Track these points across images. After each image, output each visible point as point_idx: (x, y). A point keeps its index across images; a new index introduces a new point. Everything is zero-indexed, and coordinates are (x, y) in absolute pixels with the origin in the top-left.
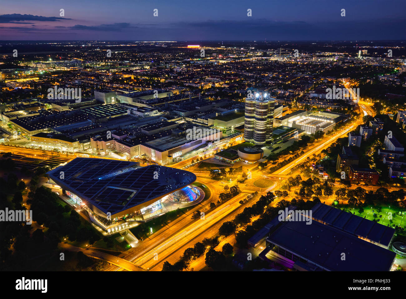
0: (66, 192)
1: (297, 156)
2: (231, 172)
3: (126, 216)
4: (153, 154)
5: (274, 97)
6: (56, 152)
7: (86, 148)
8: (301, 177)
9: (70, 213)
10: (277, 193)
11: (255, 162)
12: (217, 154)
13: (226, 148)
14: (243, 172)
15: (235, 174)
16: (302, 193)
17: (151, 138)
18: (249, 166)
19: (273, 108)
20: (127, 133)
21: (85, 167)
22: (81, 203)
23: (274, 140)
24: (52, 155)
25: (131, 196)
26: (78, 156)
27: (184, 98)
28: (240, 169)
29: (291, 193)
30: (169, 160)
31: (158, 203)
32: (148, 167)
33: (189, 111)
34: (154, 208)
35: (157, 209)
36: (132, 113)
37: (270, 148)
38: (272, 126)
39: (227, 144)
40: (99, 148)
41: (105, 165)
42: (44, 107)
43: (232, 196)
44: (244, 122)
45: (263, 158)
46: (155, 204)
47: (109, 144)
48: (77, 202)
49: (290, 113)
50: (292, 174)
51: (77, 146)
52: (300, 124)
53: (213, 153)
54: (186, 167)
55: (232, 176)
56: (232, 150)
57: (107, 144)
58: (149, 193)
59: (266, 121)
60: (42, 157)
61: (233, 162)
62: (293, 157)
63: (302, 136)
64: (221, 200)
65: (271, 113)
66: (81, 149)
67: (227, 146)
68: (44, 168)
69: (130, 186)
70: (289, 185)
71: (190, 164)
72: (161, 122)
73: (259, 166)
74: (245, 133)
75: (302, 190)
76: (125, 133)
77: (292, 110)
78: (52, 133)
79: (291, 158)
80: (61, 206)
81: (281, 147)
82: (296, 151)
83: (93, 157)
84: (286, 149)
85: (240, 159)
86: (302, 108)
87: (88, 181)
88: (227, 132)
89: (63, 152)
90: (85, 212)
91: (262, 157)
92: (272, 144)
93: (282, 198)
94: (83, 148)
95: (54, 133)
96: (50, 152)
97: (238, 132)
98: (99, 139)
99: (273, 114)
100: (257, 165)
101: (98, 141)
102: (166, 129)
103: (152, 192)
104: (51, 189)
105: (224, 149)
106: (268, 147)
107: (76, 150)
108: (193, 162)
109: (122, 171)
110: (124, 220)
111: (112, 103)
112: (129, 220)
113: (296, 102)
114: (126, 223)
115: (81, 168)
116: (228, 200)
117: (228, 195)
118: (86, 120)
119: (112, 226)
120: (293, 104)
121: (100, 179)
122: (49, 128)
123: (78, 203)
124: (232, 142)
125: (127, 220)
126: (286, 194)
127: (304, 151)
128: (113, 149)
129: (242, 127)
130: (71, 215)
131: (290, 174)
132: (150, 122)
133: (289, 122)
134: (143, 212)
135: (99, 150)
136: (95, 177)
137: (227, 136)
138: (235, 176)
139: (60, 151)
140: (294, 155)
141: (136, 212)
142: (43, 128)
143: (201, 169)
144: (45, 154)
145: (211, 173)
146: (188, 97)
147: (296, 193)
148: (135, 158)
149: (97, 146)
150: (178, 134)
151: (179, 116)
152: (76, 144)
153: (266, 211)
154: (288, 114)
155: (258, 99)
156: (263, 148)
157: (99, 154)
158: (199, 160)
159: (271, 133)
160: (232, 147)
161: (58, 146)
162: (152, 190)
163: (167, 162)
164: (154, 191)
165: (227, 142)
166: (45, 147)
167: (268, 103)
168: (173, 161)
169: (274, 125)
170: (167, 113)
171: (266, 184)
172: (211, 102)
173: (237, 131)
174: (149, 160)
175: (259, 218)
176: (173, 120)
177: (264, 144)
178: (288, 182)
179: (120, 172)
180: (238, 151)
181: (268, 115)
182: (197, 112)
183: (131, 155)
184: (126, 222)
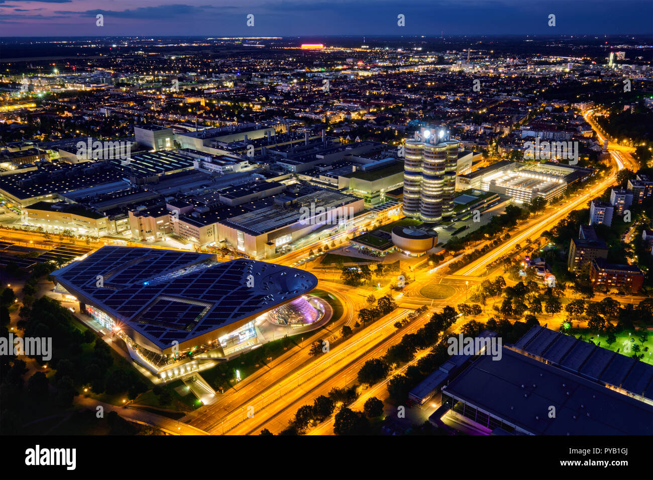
0: (87, 306)
1: (497, 243)
2: (379, 270)
3: (194, 349)
4: (240, 240)
5: (456, 137)
6: (67, 236)
7: (120, 230)
8: (504, 281)
9: (94, 343)
10: (461, 308)
11: (423, 254)
12: (355, 239)
13: (370, 228)
14: (401, 271)
15: (386, 275)
16: (506, 309)
17: (237, 211)
18: (411, 260)
19: (454, 157)
20: (194, 202)
21: (118, 264)
22: (113, 326)
23: (457, 215)
24: (60, 241)
25: (201, 314)
26: (106, 243)
27: (296, 139)
28: (396, 266)
29: (486, 308)
30: (269, 250)
31: (250, 327)
32: (231, 262)
33: (305, 162)
34: (242, 335)
35: (248, 338)
36: (201, 166)
37: (450, 229)
38: (454, 189)
39: (373, 222)
40: (143, 229)
41: (156, 259)
42: (46, 156)
43: (382, 314)
44: (403, 183)
45: (437, 246)
46: (244, 329)
47: (162, 221)
48: (105, 325)
49: (485, 166)
50: (489, 274)
51: (105, 225)
52: (504, 186)
53: (348, 238)
54: (300, 262)
55: (382, 278)
56: (382, 233)
57: (158, 222)
58: (233, 309)
59: (442, 181)
60: (43, 246)
61: (382, 254)
62: (491, 245)
63: (506, 208)
64: (361, 321)
65: (451, 166)
66: (113, 232)
67: (372, 225)
68: (48, 265)
69: (200, 297)
70: (482, 294)
71: (306, 256)
72: (254, 183)
73: (429, 260)
74: (404, 202)
75: (507, 303)
76: (189, 201)
77: (489, 161)
78: (60, 202)
79: (486, 246)
80: (78, 331)
81: (469, 226)
82: (496, 233)
83: (134, 245)
84: (479, 230)
85: (395, 249)
86: (507, 157)
87: (126, 288)
88: (372, 200)
89: (80, 236)
90: (120, 343)
91: (435, 245)
92: (452, 221)
93: (470, 318)
94: (116, 229)
95: (64, 202)
96: (58, 237)
97: (393, 199)
98: (143, 213)
99: (455, 167)
100: (426, 259)
101: (142, 217)
102: (263, 195)
103: (238, 307)
104: (61, 301)
105: (367, 230)
106: (447, 227)
107: (103, 233)
108: (312, 253)
109: (185, 270)
110: (188, 357)
111: (166, 149)
112: (199, 356)
113: (496, 146)
114: (193, 362)
115: (112, 265)
116: (374, 321)
117: (374, 313)
118: (121, 178)
119: (168, 367)
120: (490, 149)
121: (145, 283)
122: (55, 194)
123: (107, 327)
124: (381, 217)
125: (195, 357)
126: (478, 311)
127: (511, 233)
128: (169, 231)
129: (400, 191)
130: (96, 347)
131: (484, 274)
132: (235, 182)
133: (484, 183)
134: (222, 343)
135: (144, 232)
136: (138, 280)
137: (372, 207)
138: (387, 278)
139: (74, 235)
140: (492, 241)
141: (210, 342)
142: (44, 193)
143: (326, 266)
144: (48, 240)
145: (344, 274)
146: (303, 138)
147: (496, 309)
148: (208, 247)
149: (141, 225)
150: (285, 205)
151: (288, 172)
152: (102, 222)
153: (443, 340)
154: (481, 168)
155: (428, 141)
156: (437, 229)
157: (144, 240)
158: (323, 250)
159: (451, 202)
160: (381, 227)
161: (72, 225)
162: (239, 303)
163: (266, 254)
164: (242, 305)
165: (372, 219)
166: (48, 227)
167: (445, 147)
168: (276, 252)
169: (456, 188)
170: (266, 166)
171: (442, 292)
172: (344, 147)
173: (390, 198)
174: (234, 250)
175: (429, 353)
176: (276, 179)
177: (440, 221)
178: (481, 289)
179: (181, 273)
180: (393, 235)
181: (447, 169)
182: (318, 165)
183: (202, 242)
184: (192, 359)
